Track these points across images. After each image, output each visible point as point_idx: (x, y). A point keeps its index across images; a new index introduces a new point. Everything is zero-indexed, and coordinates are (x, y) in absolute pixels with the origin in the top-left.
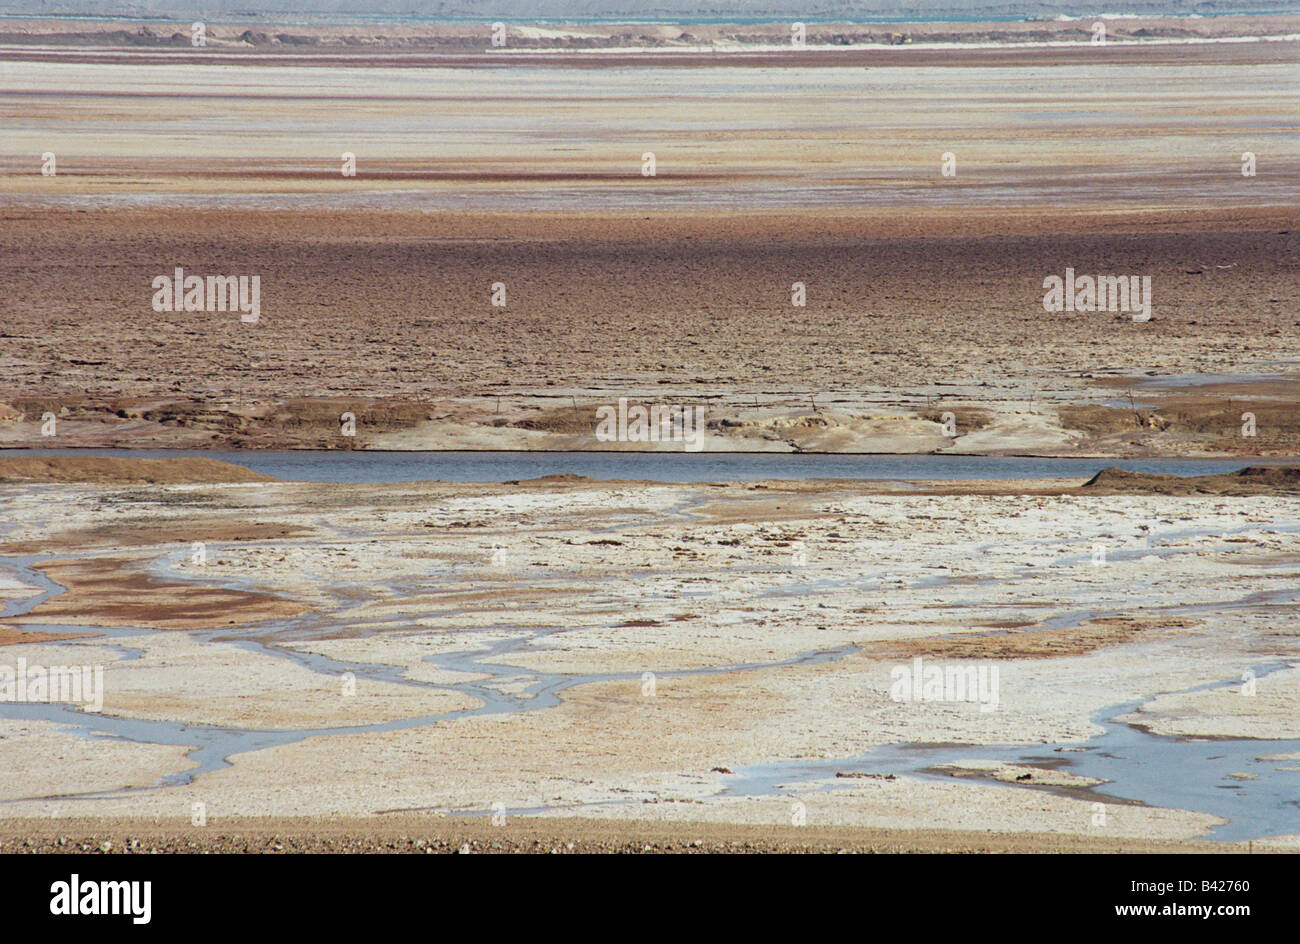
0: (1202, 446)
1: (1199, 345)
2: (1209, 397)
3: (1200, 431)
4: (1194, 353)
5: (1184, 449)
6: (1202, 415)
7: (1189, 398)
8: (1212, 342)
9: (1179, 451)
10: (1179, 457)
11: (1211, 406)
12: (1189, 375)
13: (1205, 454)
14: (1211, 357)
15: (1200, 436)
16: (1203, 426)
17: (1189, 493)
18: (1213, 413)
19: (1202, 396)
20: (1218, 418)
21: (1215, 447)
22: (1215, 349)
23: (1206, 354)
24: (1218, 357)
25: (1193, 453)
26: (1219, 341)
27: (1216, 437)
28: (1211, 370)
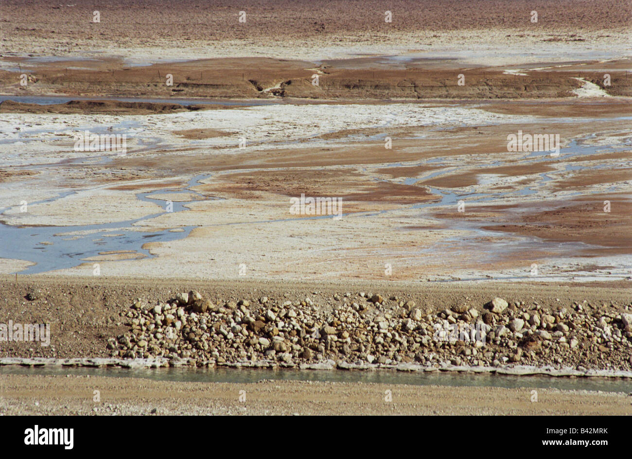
0: (53, 90)
1: (55, 43)
2: (58, 67)
3: (53, 83)
4: (52, 46)
5: (45, 92)
6: (54, 76)
7: (48, 67)
8: (61, 41)
9: (43, 92)
10: (42, 95)
11: (59, 71)
12: (49, 57)
13: (54, 94)
14: (60, 48)
15: (52, 86)
16: (54, 81)
17: (44, 112)
18: (59, 75)
19: (54, 67)
20: (61, 77)
21: (60, 91)
22: (62, 44)
23: (58, 47)
24: (63, 49)
25: (49, 94)
26: (64, 41)
27: (60, 86)
28: (60, 55)
